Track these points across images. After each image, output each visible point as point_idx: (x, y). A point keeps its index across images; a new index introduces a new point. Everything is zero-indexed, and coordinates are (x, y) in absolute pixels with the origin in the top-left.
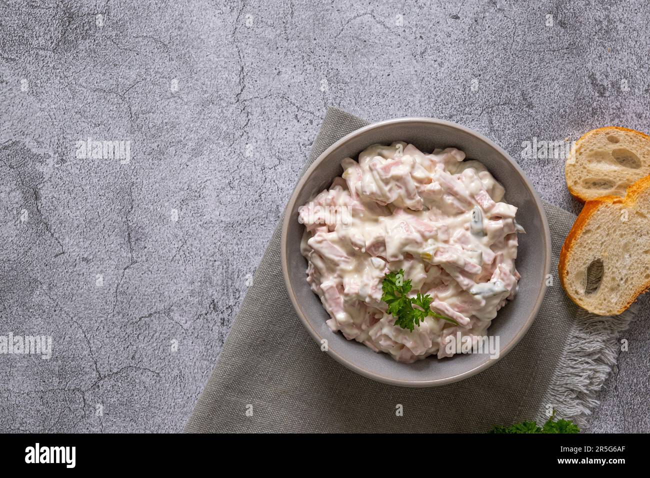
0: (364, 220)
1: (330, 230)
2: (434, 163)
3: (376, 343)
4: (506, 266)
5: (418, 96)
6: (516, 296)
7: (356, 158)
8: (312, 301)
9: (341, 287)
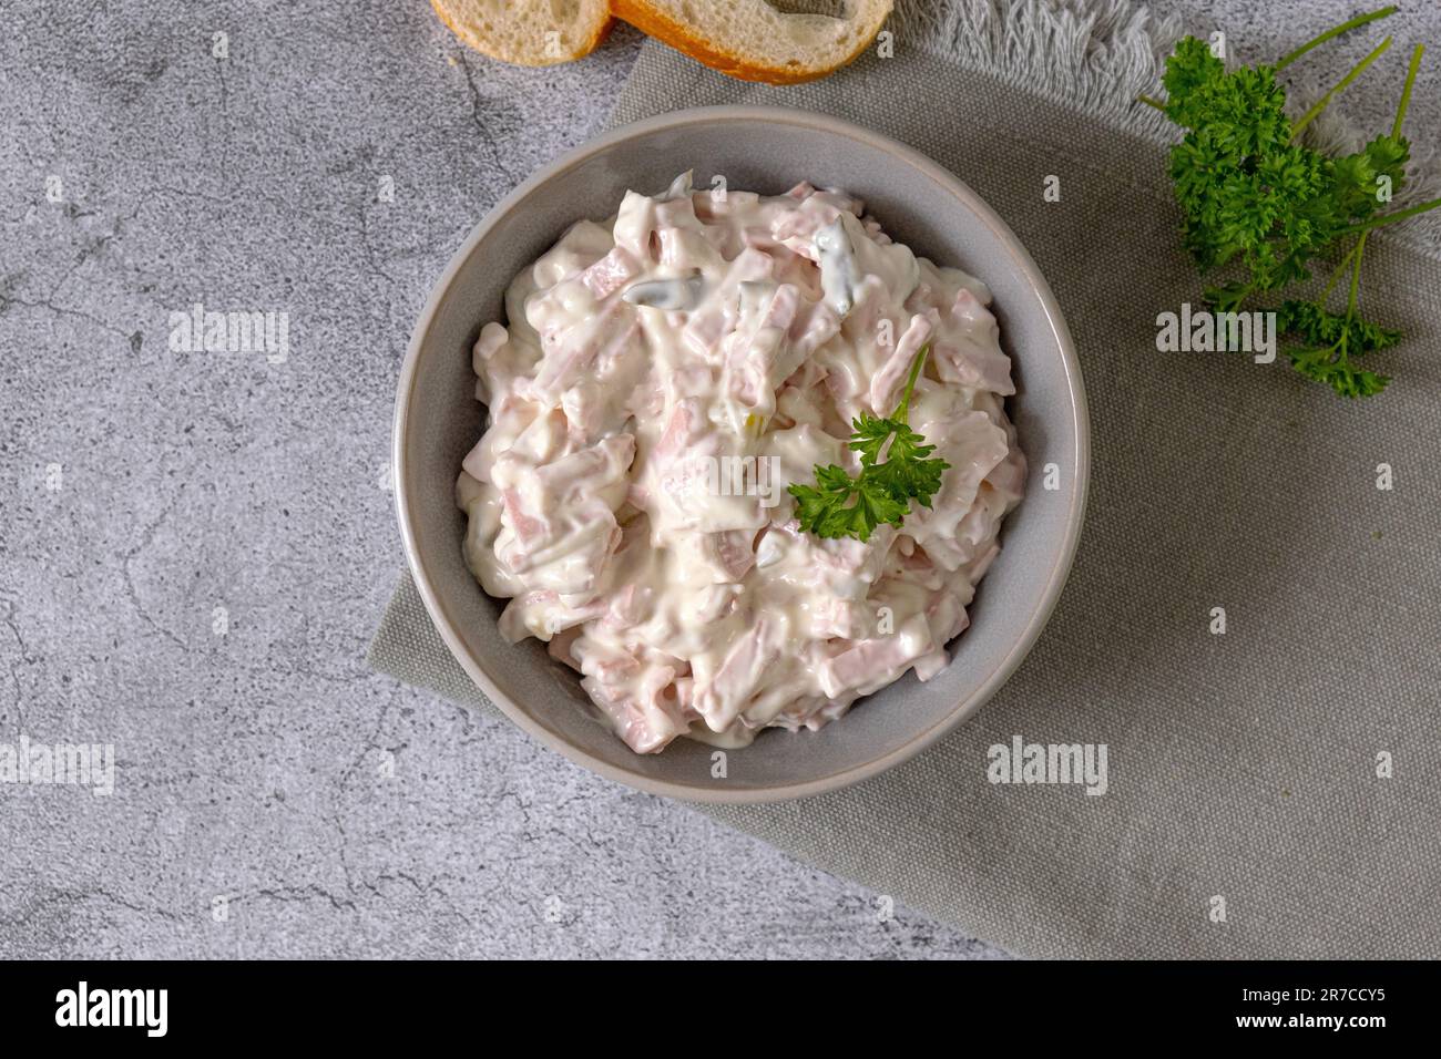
0: (660, 586)
1: (687, 672)
2: (513, 404)
3: (976, 553)
4: (777, 220)
5: (342, 438)
6: (853, 195)
7: (500, 605)
8: (870, 718)
9: (834, 644)
